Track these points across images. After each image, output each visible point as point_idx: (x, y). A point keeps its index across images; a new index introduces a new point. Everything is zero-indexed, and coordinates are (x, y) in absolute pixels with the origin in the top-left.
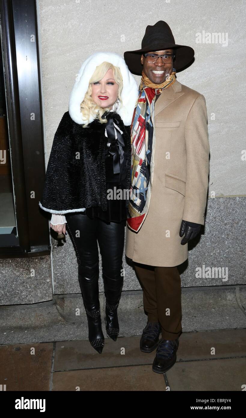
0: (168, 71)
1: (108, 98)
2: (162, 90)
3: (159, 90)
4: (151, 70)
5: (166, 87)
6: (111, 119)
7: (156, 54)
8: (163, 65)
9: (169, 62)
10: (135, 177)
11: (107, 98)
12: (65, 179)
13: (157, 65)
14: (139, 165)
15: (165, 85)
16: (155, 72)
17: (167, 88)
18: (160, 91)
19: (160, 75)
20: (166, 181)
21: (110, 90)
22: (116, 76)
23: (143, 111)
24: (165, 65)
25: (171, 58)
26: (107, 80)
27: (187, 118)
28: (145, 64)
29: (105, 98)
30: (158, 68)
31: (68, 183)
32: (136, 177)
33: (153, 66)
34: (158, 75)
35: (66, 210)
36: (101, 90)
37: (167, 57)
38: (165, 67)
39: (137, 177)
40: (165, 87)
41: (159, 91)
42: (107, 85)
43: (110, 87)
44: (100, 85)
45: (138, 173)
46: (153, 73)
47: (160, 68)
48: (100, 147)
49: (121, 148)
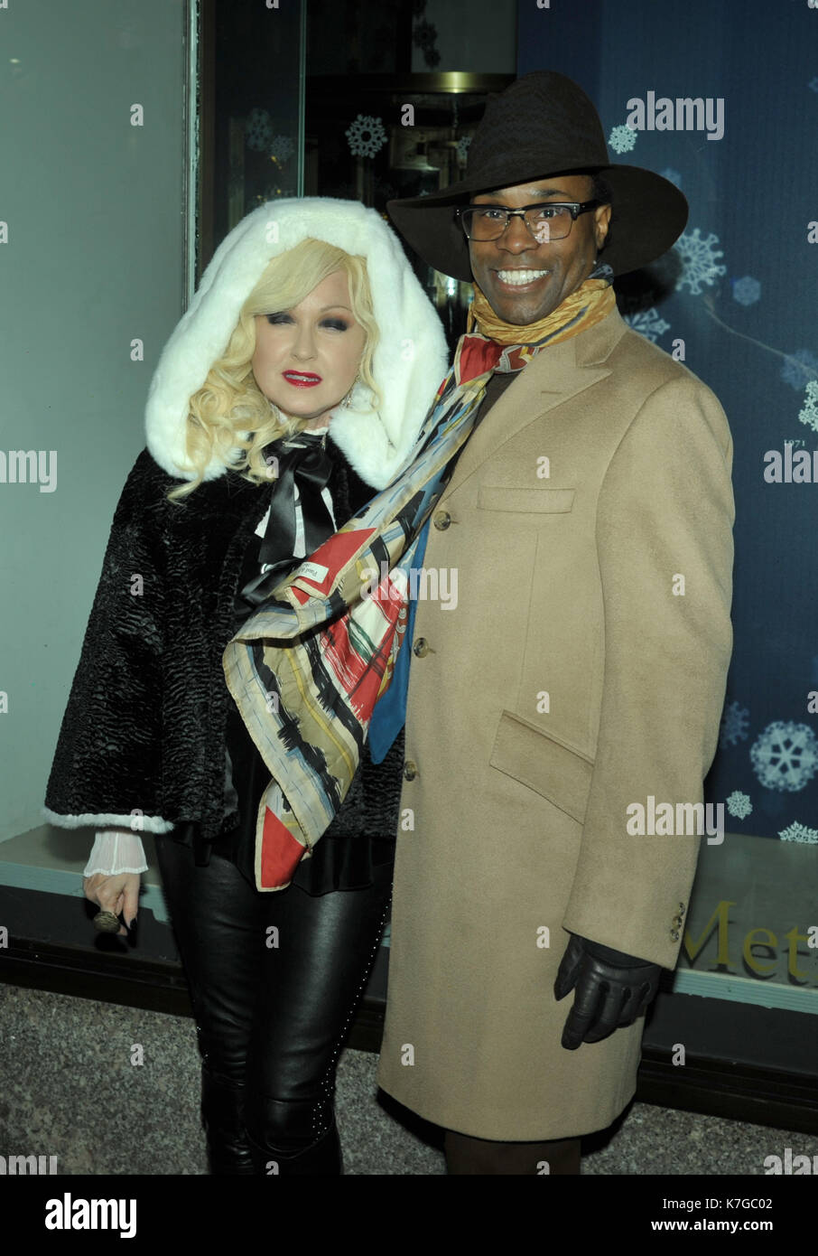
0: (562, 272)
1: (320, 379)
2: (530, 352)
3: (520, 349)
4: (493, 270)
5: (550, 341)
9: (561, 233)
11: (314, 380)
12: (97, 693)
16: (507, 277)
17: (552, 344)
18: (526, 357)
19: (525, 286)
20: (500, 742)
21: (330, 349)
22: (358, 295)
26: (323, 310)
27: (607, 475)
29: (310, 380)
31: (107, 709)
33: (494, 252)
34: (519, 287)
35: (78, 814)
36: (296, 347)
40: (545, 340)
41: (521, 357)
42: (322, 329)
43: (333, 338)
44: (294, 327)
46: (500, 281)
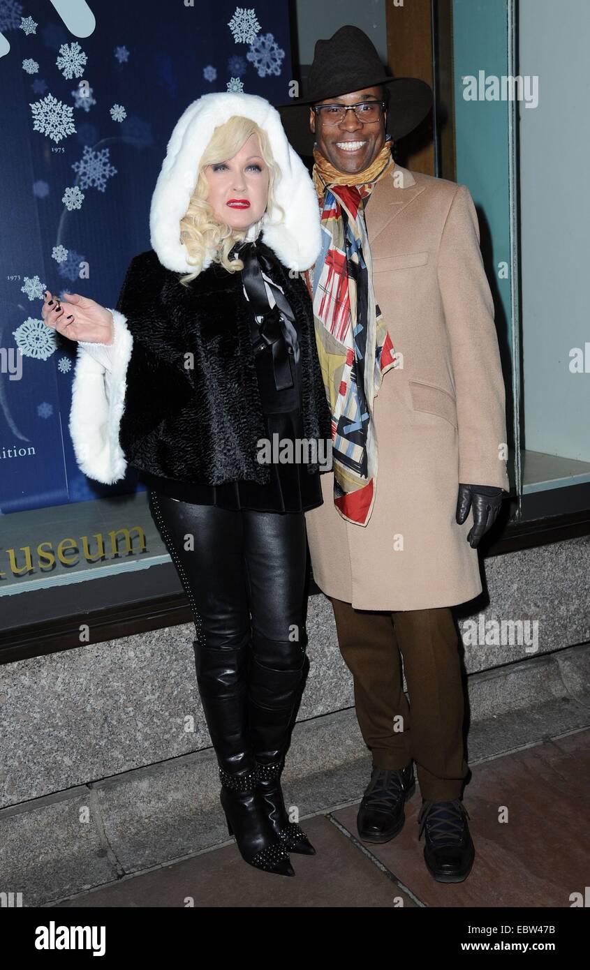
0: (373, 141)
1: (250, 204)
2: (370, 187)
3: (364, 186)
4: (334, 143)
5: (379, 178)
6: (254, 258)
7: (341, 103)
8: (359, 127)
9: (373, 120)
10: (339, 394)
11: (247, 204)
13: (344, 128)
14: (346, 365)
15: (377, 174)
16: (343, 146)
17: (381, 180)
18: (368, 190)
19: (354, 151)
20: (414, 396)
21: (254, 185)
22: (265, 151)
23: (339, 238)
24: (363, 127)
25: (377, 109)
26: (247, 161)
27: (441, 242)
28: (319, 129)
29: (244, 204)
30: (347, 135)
32: (344, 395)
33: (337, 132)
34: (352, 151)
36: (234, 184)
37: (367, 109)
38: (365, 132)
39: (346, 394)
40: (376, 179)
41: (366, 191)
42: (249, 172)
43: (255, 176)
44: (230, 171)
45: (346, 384)
46: (339, 149)
47: (353, 135)
48: (239, 328)
49: (289, 325)
